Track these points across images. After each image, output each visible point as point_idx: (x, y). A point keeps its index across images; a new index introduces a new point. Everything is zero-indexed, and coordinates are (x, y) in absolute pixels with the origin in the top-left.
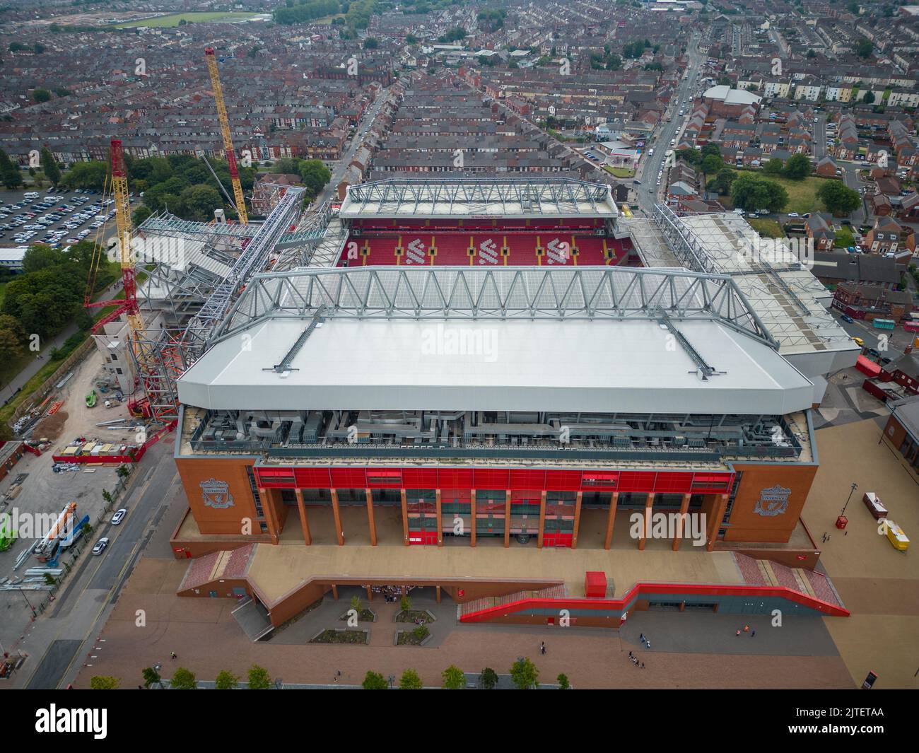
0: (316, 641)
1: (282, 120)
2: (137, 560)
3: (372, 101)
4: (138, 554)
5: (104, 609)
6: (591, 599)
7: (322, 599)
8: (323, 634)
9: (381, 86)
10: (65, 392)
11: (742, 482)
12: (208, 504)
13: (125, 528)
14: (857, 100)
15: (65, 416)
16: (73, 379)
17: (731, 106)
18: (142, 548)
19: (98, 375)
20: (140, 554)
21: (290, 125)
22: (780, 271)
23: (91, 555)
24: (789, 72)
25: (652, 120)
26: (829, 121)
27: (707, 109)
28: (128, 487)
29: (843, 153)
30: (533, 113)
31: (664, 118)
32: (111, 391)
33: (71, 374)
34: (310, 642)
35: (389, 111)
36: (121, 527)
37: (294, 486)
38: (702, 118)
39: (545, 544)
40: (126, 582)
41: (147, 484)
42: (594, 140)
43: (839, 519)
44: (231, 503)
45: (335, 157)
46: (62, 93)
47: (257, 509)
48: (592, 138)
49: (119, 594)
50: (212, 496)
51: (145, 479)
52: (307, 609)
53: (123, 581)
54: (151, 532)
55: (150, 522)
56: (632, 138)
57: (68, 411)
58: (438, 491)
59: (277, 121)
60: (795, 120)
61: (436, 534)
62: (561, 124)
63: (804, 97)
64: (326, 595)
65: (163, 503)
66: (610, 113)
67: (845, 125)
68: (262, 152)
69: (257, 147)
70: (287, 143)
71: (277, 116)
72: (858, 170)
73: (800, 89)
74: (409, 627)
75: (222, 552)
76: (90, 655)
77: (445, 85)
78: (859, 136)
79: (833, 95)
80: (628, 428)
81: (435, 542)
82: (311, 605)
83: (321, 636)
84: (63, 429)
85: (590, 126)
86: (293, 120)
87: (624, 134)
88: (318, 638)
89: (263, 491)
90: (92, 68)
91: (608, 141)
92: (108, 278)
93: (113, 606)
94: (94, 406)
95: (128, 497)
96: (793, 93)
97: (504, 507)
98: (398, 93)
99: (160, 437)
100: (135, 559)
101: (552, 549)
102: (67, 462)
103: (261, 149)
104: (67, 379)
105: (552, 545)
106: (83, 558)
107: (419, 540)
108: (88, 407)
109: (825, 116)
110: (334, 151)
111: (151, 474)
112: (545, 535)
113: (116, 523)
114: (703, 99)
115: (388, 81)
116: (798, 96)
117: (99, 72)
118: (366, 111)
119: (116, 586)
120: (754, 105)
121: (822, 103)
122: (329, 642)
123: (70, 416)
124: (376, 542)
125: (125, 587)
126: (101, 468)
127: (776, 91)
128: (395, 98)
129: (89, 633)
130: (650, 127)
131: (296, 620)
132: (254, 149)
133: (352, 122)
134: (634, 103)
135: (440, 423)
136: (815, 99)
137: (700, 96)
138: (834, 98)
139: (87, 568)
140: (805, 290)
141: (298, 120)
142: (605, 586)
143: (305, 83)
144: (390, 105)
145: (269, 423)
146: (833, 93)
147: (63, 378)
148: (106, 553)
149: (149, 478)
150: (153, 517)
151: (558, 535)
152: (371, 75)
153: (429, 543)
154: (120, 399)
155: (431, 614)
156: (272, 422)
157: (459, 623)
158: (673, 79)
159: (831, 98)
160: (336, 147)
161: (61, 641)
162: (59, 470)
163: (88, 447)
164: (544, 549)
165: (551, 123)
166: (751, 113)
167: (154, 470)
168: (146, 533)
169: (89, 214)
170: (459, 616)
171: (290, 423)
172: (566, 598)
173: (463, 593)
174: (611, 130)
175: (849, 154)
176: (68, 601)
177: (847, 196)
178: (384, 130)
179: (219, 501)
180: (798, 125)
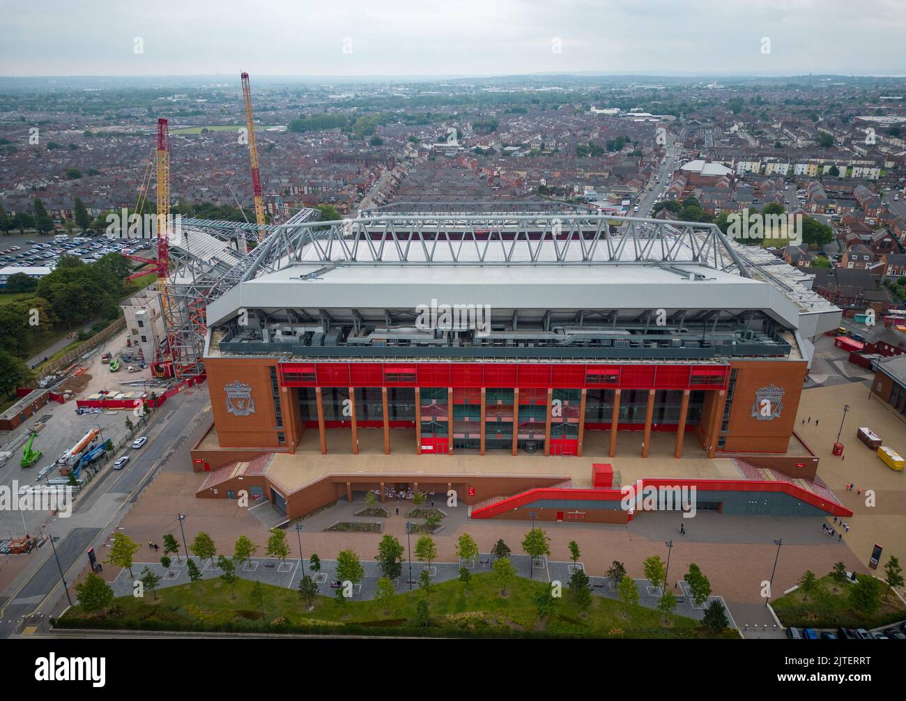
0: (331, 530)
1: (296, 189)
2: (157, 473)
3: (378, 178)
4: (157, 468)
5: (123, 507)
6: (598, 489)
7: (336, 501)
8: (338, 524)
9: (386, 168)
10: (89, 362)
11: (738, 383)
12: (230, 410)
13: (145, 451)
14: (823, 173)
15: (90, 377)
16: (97, 353)
17: (707, 177)
18: (163, 464)
19: (121, 350)
20: (160, 468)
21: (303, 192)
22: (762, 265)
23: (112, 469)
24: (759, 156)
25: (635, 185)
26: (799, 188)
27: (686, 180)
28: (149, 424)
29: (814, 208)
30: (526, 183)
31: (647, 188)
32: (133, 361)
33: (96, 350)
34: (325, 530)
35: (394, 182)
36: (141, 451)
37: (315, 384)
38: (682, 186)
39: (552, 453)
40: (146, 488)
41: (166, 422)
42: (583, 202)
43: (835, 446)
44: (252, 410)
45: (345, 212)
46: (92, 173)
47: (277, 418)
48: (581, 200)
49: (139, 496)
50: (235, 401)
51: (166, 418)
52: (322, 508)
53: (143, 487)
54: (170, 454)
55: (169, 448)
56: (618, 198)
57: (93, 374)
58: (450, 390)
59: (291, 189)
60: (767, 186)
61: (446, 440)
62: (552, 191)
63: (774, 172)
64: (341, 498)
65: (183, 434)
66: (596, 183)
67: (813, 189)
68: (277, 208)
69: (273, 203)
70: (301, 200)
71: (291, 185)
72: (829, 220)
73: (770, 166)
74: (421, 521)
75: (239, 463)
76: (109, 538)
77: (443, 167)
78: (828, 197)
79: (801, 170)
80: (628, 333)
81: (446, 452)
82: (326, 505)
83: (337, 526)
84: (86, 386)
85: (579, 193)
86: (306, 188)
87: (612, 195)
88: (333, 527)
89: (285, 389)
90: (121, 158)
91: (596, 201)
92: (132, 288)
93: (131, 505)
94: (117, 371)
95: (149, 430)
96: (764, 171)
97: (512, 408)
98: (401, 170)
99: (180, 389)
100: (155, 472)
101: (559, 458)
102: (90, 407)
103: (276, 204)
104: (91, 353)
105: (558, 453)
106: (103, 471)
107: (430, 448)
108: (112, 371)
109: (794, 186)
110: (344, 206)
111: (171, 415)
112: (552, 442)
113: (137, 447)
114: (681, 172)
115: (391, 164)
116: (769, 172)
117: (126, 161)
118: (372, 184)
119: (135, 491)
120: (728, 175)
121: (791, 178)
122: (343, 530)
123: (94, 378)
124: (389, 452)
125: (145, 491)
126: (124, 411)
127: (748, 169)
128: (400, 174)
129: (108, 523)
130: (634, 190)
131: (311, 515)
132: (270, 205)
133: (360, 190)
134: (618, 176)
135: (451, 334)
136: (785, 174)
137: (678, 169)
138: (802, 173)
139: (108, 478)
140: (786, 276)
141: (310, 189)
142: (612, 473)
143: (316, 166)
144: (395, 177)
145: (293, 333)
146: (800, 169)
147: (88, 352)
148: (126, 469)
149: (169, 417)
150: (173, 444)
151: (564, 441)
152: (377, 160)
153: (440, 452)
154: (142, 366)
155: (442, 512)
156: (295, 332)
157: (469, 519)
158: (653, 160)
159: (799, 173)
160: (346, 203)
161: (81, 529)
162: (83, 412)
163: (111, 394)
164: (551, 457)
165: (542, 190)
166: (726, 181)
167: (174, 413)
168: (166, 454)
169: (116, 249)
170: (469, 515)
171: (311, 334)
172: (574, 488)
173: (473, 491)
174: (597, 192)
175: (820, 209)
176: (88, 501)
177: (820, 230)
178: (390, 193)
179: (240, 406)
180: (770, 189)
